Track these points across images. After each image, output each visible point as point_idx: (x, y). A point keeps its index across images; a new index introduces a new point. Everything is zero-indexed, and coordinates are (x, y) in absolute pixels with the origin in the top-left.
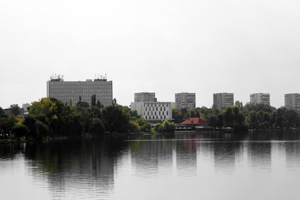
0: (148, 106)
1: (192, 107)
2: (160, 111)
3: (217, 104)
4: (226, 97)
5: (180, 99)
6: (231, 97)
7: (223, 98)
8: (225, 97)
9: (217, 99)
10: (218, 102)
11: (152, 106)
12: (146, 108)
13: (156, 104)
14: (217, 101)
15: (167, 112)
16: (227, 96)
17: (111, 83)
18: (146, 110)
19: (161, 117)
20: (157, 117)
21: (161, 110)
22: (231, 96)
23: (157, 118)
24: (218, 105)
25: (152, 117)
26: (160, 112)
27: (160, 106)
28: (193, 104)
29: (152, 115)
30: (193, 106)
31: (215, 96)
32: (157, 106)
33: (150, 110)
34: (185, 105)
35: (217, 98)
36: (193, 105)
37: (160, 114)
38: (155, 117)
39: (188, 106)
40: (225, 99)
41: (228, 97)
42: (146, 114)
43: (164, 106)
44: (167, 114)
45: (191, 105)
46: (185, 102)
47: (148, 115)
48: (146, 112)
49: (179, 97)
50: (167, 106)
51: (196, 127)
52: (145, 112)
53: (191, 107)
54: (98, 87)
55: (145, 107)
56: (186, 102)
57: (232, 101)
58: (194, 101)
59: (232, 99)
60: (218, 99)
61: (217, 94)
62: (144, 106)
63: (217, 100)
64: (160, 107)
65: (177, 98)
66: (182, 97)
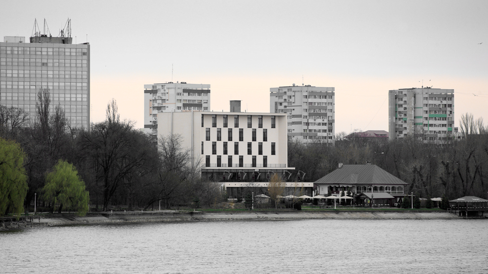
0: (214, 125)
1: (325, 131)
2: (251, 140)
3: (400, 123)
4: (431, 102)
5: (286, 104)
6: (445, 102)
7: (421, 102)
8: (426, 102)
9: (401, 106)
10: (405, 115)
11: (226, 125)
12: (208, 131)
13: (237, 118)
14: (400, 112)
15: (273, 146)
16: (432, 97)
17: (85, 51)
18: (208, 139)
19: (254, 159)
20: (241, 159)
21: (254, 139)
22: (445, 99)
23: (241, 165)
24: (405, 125)
25: (225, 160)
26: (249, 145)
27: (250, 126)
28: (326, 121)
29: (225, 152)
30: (325, 128)
31: (396, 97)
32: (240, 127)
33: (219, 139)
34: (300, 123)
35: (401, 102)
36: (324, 124)
37: (250, 152)
38: (236, 160)
39: (311, 127)
40: (426, 109)
41: (437, 102)
42: (208, 151)
43: (264, 127)
44: (273, 153)
45: (319, 124)
46: (300, 116)
47: (214, 152)
48: (206, 143)
49: (282, 100)
50: (273, 126)
51: (369, 195)
52: (202, 145)
53: (319, 131)
54: (45, 61)
55: (204, 130)
56: (306, 114)
57: (448, 113)
58: (329, 114)
59: (449, 109)
60: (405, 108)
61: (401, 91)
62: (203, 126)
63: (401, 109)
64: (250, 130)
65: (276, 103)
66: (292, 100)
